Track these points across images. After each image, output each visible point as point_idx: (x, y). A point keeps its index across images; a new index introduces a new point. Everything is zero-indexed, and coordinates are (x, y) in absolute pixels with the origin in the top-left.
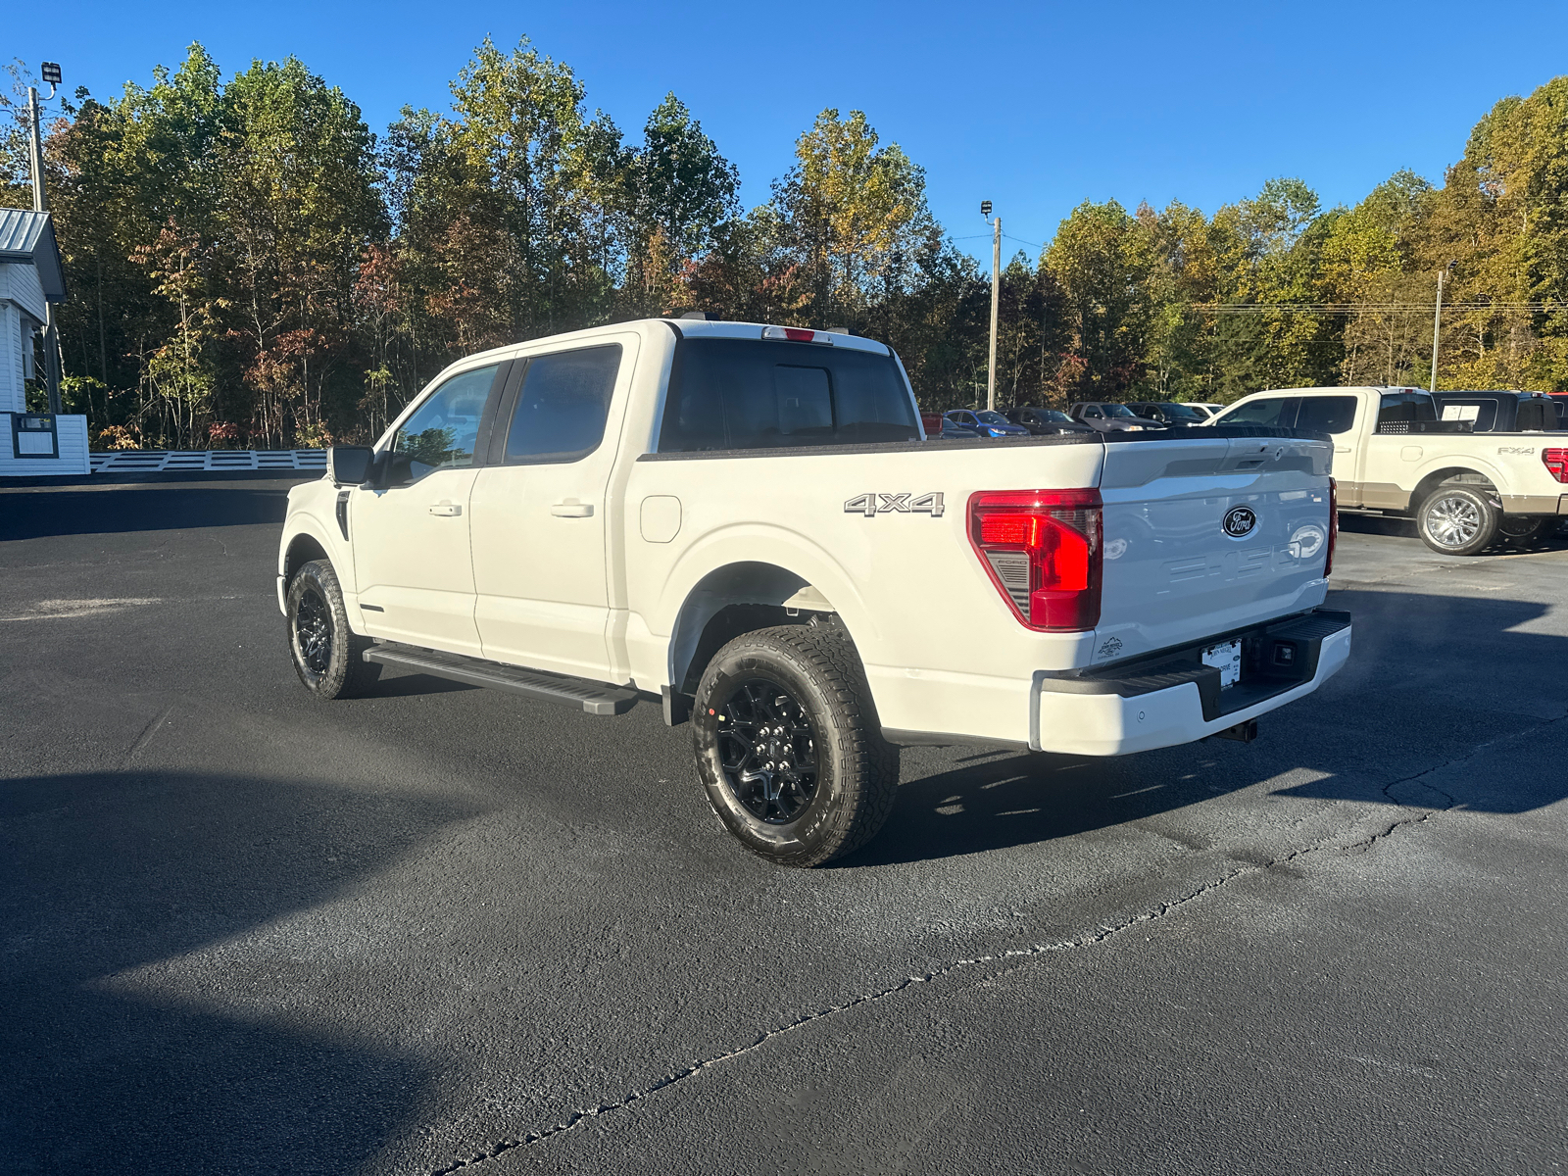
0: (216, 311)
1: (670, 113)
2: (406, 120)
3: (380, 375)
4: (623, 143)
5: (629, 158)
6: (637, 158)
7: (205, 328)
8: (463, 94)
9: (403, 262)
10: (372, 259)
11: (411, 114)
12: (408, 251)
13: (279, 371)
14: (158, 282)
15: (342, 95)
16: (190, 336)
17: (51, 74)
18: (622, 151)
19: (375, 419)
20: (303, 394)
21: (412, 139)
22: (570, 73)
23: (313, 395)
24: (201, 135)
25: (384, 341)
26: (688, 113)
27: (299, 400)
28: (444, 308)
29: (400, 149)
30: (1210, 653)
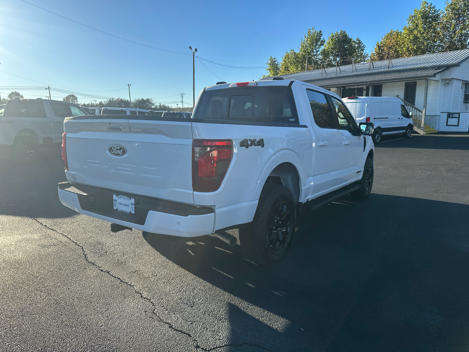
30: (117, 196)
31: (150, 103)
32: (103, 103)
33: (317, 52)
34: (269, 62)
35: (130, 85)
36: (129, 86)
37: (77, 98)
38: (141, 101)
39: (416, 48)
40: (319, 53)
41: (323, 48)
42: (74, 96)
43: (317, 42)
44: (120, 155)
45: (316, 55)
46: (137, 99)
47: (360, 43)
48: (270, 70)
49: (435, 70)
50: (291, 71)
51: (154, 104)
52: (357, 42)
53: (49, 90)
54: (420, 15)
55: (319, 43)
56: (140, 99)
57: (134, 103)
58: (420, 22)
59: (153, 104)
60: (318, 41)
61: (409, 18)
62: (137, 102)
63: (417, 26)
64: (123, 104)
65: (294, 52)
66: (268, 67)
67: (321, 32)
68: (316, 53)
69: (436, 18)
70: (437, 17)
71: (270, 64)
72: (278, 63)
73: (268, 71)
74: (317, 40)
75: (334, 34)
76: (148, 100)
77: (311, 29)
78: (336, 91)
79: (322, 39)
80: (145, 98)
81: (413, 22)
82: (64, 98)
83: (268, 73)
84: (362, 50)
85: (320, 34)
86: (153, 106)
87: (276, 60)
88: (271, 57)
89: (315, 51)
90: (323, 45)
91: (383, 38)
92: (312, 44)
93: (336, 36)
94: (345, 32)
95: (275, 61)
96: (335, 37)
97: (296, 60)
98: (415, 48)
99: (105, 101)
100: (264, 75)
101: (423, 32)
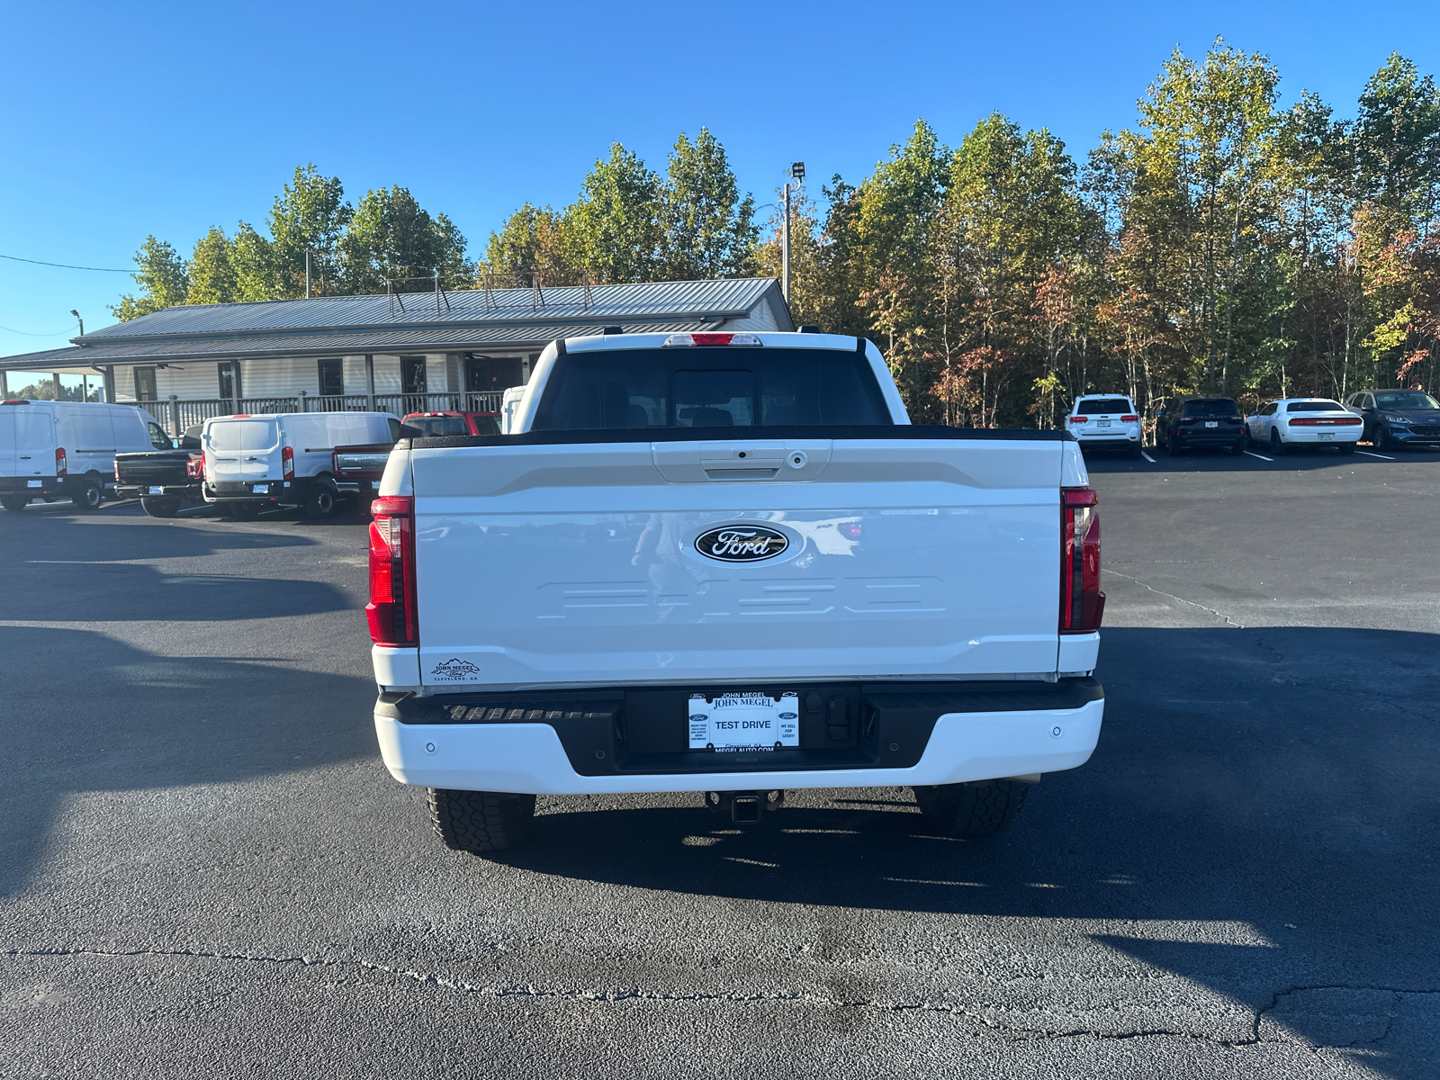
0: (914, 338)
1: (1392, 75)
2: (1104, 144)
3: (1048, 383)
4: (1331, 119)
5: (1338, 133)
6: (1348, 132)
7: (907, 353)
8: (1150, 108)
9: (1076, 277)
10: (1048, 277)
11: (1109, 138)
12: (1083, 266)
13: (958, 383)
14: (876, 319)
15: (1049, 134)
16: (894, 361)
17: (799, 171)
18: (1330, 129)
19: (1043, 422)
20: (981, 403)
21: (1109, 161)
22: (1265, 61)
23: (989, 404)
24: (919, 194)
25: (1055, 351)
26: (1416, 69)
27: (978, 409)
28: (1110, 315)
29: (1099, 172)
30: (709, 701)
33: (330, 240)
34: (145, 254)
39: (614, 262)
40: (335, 243)
41: (345, 231)
43: (328, 212)
44: (760, 555)
45: (326, 251)
47: (449, 229)
48: (150, 281)
49: (699, 323)
50: (249, 292)
52: (443, 225)
54: (612, 179)
55: (334, 215)
58: (616, 195)
60: (331, 209)
61: (586, 181)
63: (608, 204)
65: (250, 232)
66: (141, 270)
67: (337, 181)
68: (328, 243)
69: (646, 192)
70: (651, 189)
71: (150, 263)
72: (181, 262)
73: (145, 284)
74: (326, 203)
75: (375, 194)
77: (304, 169)
78: (442, 363)
79: (342, 203)
81: (597, 193)
83: (141, 293)
84: (460, 250)
85: (335, 189)
87: (170, 249)
88: (151, 239)
89: (323, 237)
90: (345, 221)
91: (507, 224)
92: (314, 214)
93: (383, 199)
94: (408, 193)
95: (168, 255)
96: (380, 202)
97: (265, 260)
98: (611, 262)
100: (127, 297)
101: (626, 224)
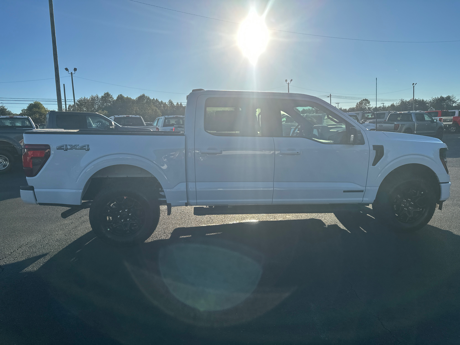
31: (451, 100)
32: (395, 105)
35: (416, 84)
36: (414, 85)
37: (370, 102)
38: (439, 99)
42: (366, 100)
46: (434, 97)
51: (456, 101)
53: (331, 97)
56: (438, 97)
57: (430, 102)
59: (454, 102)
62: (434, 100)
64: (417, 105)
76: (448, 98)
80: (445, 96)
82: (358, 103)
86: (455, 104)
99: (398, 103)
